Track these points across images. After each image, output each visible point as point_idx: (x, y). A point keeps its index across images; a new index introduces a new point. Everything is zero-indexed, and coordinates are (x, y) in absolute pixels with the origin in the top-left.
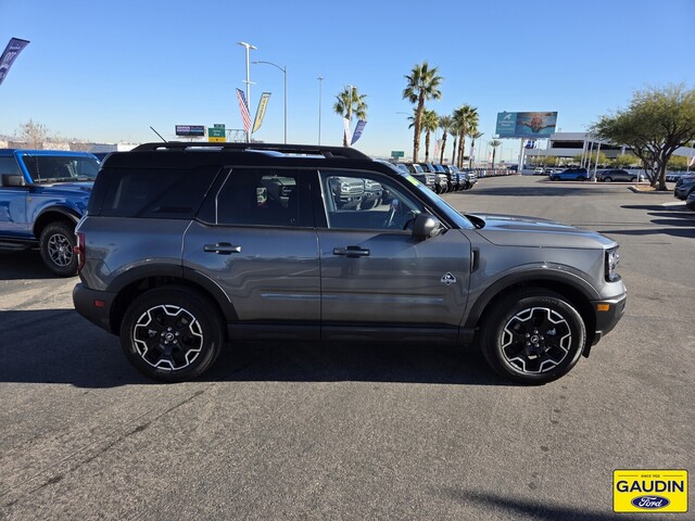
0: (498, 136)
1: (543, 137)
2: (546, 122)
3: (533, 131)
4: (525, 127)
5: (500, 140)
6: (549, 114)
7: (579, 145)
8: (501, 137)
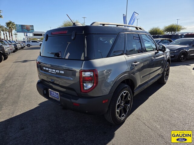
0: (16, 32)
1: (31, 32)
2: (31, 28)
3: (27, 30)
4: (25, 29)
5: (17, 33)
6: (31, 26)
7: (41, 35)
8: (17, 32)
